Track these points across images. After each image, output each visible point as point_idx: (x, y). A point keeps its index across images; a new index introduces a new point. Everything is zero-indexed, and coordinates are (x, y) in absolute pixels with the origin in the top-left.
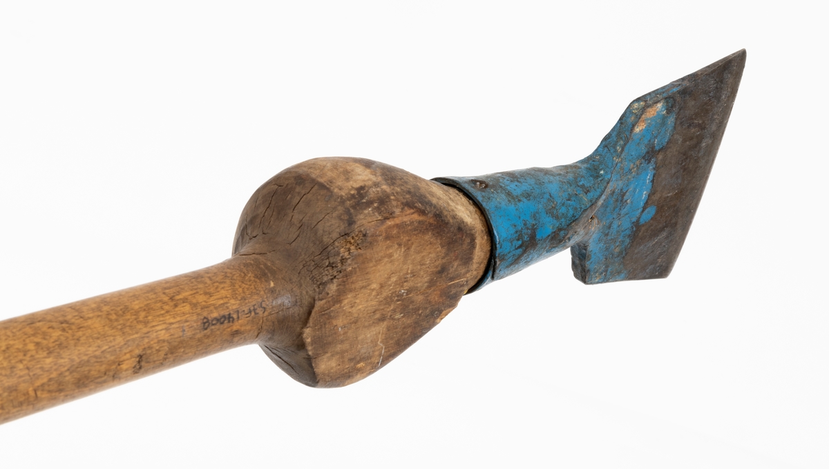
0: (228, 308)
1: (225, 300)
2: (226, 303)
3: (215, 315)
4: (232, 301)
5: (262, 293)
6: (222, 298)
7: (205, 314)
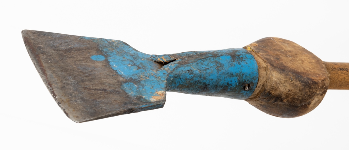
0: (341, 72)
1: (342, 75)
2: (342, 74)
3: (345, 71)
4: (340, 74)
5: (332, 73)
6: (342, 76)
7: (347, 73)
